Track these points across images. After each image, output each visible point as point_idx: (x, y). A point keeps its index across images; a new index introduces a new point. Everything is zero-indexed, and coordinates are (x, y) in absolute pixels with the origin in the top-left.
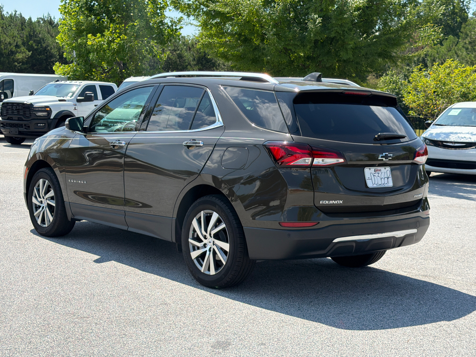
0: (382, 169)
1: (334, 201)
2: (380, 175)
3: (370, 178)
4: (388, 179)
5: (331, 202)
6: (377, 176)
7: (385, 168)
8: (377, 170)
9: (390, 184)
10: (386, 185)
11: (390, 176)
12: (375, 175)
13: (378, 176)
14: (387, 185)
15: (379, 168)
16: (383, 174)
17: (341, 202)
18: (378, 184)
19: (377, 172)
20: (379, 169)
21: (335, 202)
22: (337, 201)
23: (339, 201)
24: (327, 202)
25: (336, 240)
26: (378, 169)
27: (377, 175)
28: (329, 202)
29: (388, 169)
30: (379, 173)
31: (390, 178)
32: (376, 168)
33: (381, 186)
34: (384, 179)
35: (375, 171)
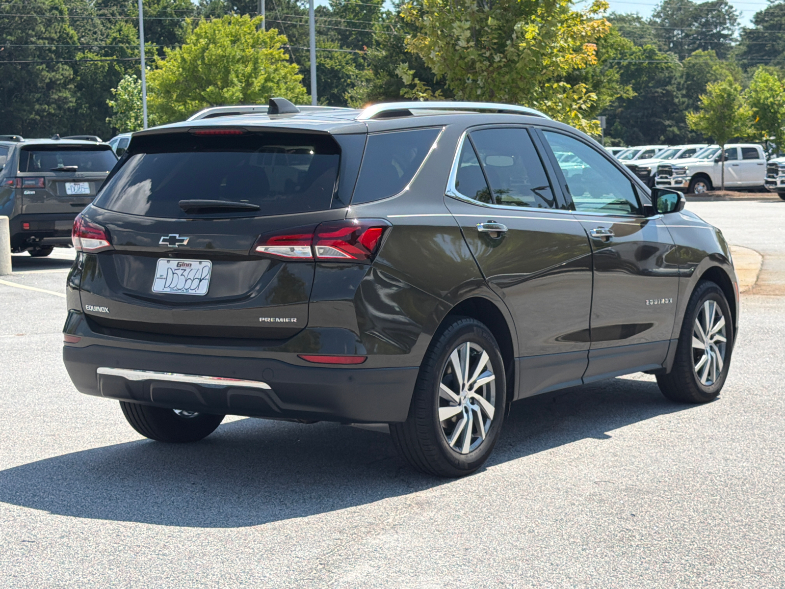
0: (195, 263)
2: (186, 273)
3: (165, 277)
4: (200, 281)
6: (179, 275)
7: (201, 262)
8: (184, 265)
9: (203, 290)
11: (207, 277)
12: (176, 271)
13: (182, 275)
14: (193, 291)
15: (187, 261)
16: (193, 272)
18: (175, 288)
19: (182, 268)
20: (188, 263)
26: (185, 262)
27: (180, 272)
29: (207, 264)
30: (185, 270)
31: (206, 279)
32: (182, 260)
33: (179, 292)
34: (194, 280)
35: (177, 266)
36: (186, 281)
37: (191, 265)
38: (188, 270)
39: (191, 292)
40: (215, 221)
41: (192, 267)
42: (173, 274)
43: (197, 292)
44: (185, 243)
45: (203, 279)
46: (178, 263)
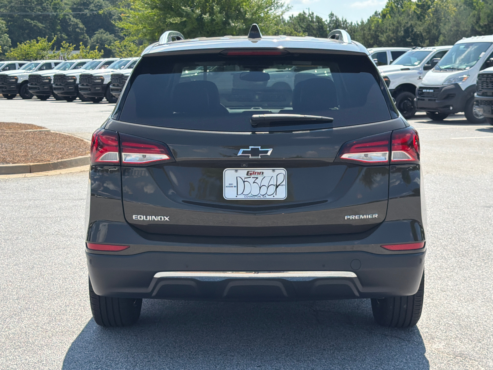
0: (268, 172)
1: (153, 217)
2: (258, 181)
3: (235, 185)
4: (277, 187)
5: (149, 218)
6: (252, 183)
7: (274, 170)
9: (282, 194)
10: (268, 197)
11: (284, 183)
12: (246, 180)
13: (254, 183)
14: (272, 197)
16: (267, 179)
17: (167, 219)
18: (250, 195)
19: (252, 176)
20: (259, 171)
21: (157, 219)
22: (159, 217)
23: (163, 217)
24: (143, 218)
25: (158, 275)
26: (256, 171)
27: (251, 180)
28: (146, 218)
29: (281, 171)
30: (257, 178)
31: (282, 185)
32: (252, 170)
33: (256, 198)
34: (268, 187)
35: (247, 174)
36: (260, 188)
37: (263, 173)
38: (260, 177)
39: (268, 198)
40: (293, 132)
41: (264, 175)
42: (244, 182)
43: (276, 197)
44: (269, 154)
45: (279, 185)
46: (248, 172)
